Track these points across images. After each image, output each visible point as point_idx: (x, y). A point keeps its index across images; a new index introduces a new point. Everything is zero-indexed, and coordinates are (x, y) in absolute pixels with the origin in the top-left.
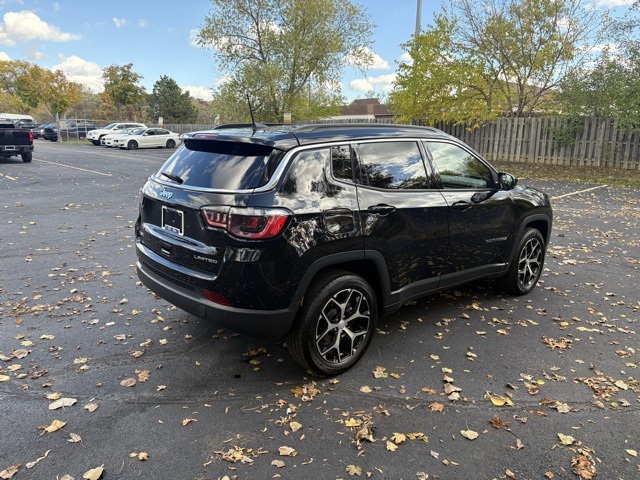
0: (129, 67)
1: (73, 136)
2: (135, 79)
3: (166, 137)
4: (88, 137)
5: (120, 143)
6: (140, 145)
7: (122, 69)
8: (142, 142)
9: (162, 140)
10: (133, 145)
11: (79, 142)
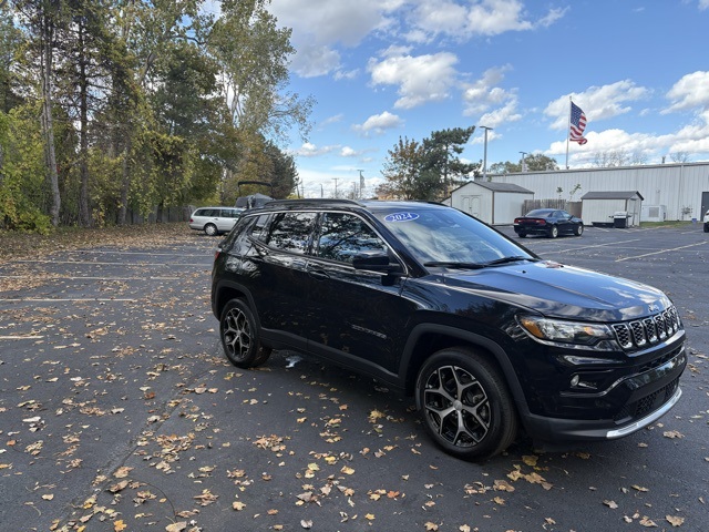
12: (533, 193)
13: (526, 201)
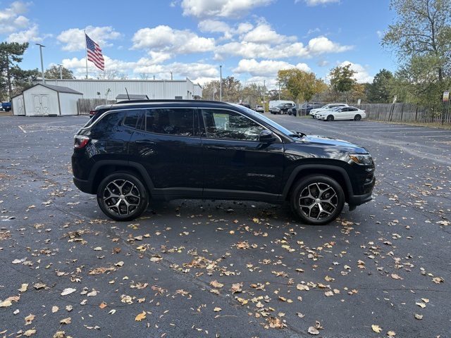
0: (348, 67)
1: (303, 113)
2: (351, 75)
3: (355, 113)
4: (311, 113)
5: (323, 116)
6: (335, 118)
7: (344, 68)
8: (337, 116)
9: (352, 115)
10: (331, 118)
11: (306, 116)
12: (82, 94)
13: (79, 100)
